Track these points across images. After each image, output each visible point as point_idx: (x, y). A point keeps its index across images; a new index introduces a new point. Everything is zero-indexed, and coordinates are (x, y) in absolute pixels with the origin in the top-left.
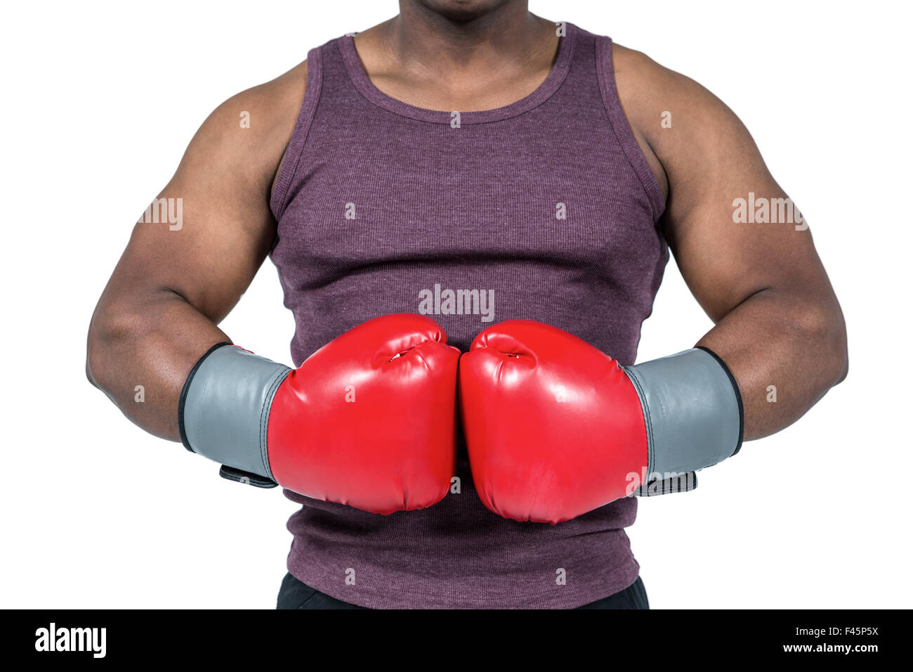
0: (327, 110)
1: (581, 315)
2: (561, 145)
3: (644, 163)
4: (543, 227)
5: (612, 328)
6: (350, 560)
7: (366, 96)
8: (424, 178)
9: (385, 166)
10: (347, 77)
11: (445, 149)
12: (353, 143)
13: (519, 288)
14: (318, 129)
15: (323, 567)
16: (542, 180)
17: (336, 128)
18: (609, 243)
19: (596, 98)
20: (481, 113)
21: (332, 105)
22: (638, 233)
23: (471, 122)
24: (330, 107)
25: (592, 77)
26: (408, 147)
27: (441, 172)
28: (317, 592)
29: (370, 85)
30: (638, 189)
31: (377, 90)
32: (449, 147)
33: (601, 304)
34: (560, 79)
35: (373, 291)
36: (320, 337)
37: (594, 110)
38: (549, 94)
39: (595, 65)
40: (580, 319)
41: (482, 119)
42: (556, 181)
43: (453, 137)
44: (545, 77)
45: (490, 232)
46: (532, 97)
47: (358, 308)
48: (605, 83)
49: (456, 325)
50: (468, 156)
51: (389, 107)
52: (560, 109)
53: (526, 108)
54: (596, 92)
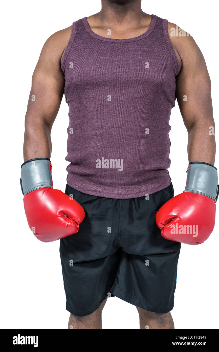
0: (78, 38)
1: (154, 104)
2: (151, 49)
3: (176, 57)
4: (144, 73)
5: (163, 108)
6: (86, 181)
7: (90, 34)
8: (108, 58)
9: (96, 55)
10: (84, 29)
11: (115, 50)
12: (86, 48)
13: (136, 96)
14: (75, 44)
15: (78, 183)
16: (144, 59)
17: (81, 44)
18: (163, 80)
19: (162, 37)
20: (126, 39)
21: (80, 37)
22: (172, 78)
23: (123, 42)
24: (79, 37)
25: (161, 31)
26: (103, 49)
27: (113, 56)
28: (77, 190)
29: (91, 31)
30: (173, 65)
31: (94, 33)
32: (116, 49)
33: (161, 101)
34: (151, 31)
35: (93, 98)
36: (77, 110)
37: (162, 40)
38: (148, 35)
39: (162, 27)
40: (154, 105)
41: (127, 41)
42: (149, 60)
43: (117, 46)
44: (147, 30)
45: (128, 75)
46: (142, 35)
47: (89, 103)
48: (165, 33)
49: (117, 108)
50: (122, 52)
51: (97, 38)
52: (151, 39)
53: (140, 38)
54: (162, 35)
